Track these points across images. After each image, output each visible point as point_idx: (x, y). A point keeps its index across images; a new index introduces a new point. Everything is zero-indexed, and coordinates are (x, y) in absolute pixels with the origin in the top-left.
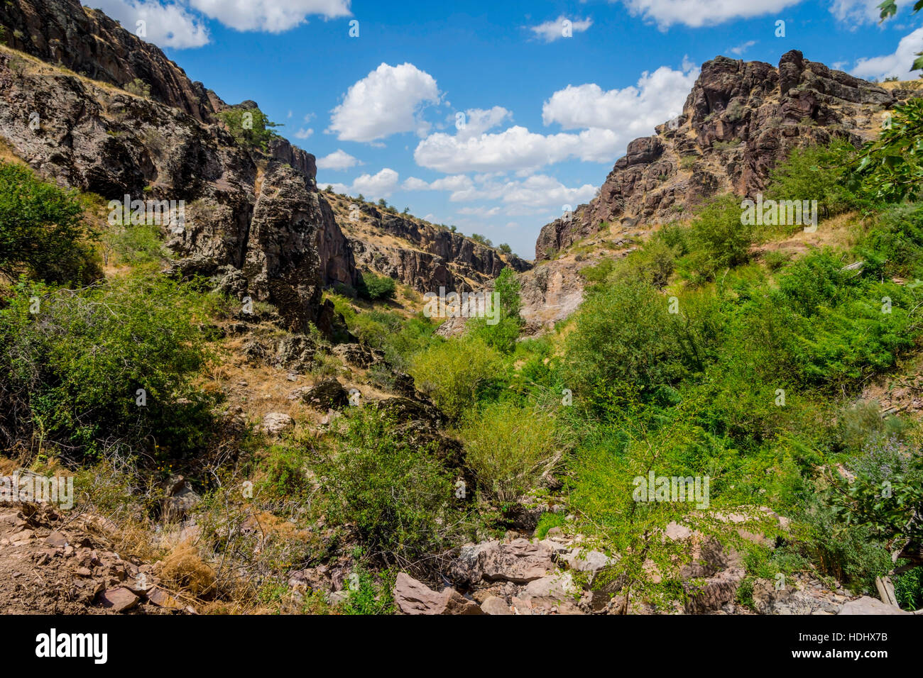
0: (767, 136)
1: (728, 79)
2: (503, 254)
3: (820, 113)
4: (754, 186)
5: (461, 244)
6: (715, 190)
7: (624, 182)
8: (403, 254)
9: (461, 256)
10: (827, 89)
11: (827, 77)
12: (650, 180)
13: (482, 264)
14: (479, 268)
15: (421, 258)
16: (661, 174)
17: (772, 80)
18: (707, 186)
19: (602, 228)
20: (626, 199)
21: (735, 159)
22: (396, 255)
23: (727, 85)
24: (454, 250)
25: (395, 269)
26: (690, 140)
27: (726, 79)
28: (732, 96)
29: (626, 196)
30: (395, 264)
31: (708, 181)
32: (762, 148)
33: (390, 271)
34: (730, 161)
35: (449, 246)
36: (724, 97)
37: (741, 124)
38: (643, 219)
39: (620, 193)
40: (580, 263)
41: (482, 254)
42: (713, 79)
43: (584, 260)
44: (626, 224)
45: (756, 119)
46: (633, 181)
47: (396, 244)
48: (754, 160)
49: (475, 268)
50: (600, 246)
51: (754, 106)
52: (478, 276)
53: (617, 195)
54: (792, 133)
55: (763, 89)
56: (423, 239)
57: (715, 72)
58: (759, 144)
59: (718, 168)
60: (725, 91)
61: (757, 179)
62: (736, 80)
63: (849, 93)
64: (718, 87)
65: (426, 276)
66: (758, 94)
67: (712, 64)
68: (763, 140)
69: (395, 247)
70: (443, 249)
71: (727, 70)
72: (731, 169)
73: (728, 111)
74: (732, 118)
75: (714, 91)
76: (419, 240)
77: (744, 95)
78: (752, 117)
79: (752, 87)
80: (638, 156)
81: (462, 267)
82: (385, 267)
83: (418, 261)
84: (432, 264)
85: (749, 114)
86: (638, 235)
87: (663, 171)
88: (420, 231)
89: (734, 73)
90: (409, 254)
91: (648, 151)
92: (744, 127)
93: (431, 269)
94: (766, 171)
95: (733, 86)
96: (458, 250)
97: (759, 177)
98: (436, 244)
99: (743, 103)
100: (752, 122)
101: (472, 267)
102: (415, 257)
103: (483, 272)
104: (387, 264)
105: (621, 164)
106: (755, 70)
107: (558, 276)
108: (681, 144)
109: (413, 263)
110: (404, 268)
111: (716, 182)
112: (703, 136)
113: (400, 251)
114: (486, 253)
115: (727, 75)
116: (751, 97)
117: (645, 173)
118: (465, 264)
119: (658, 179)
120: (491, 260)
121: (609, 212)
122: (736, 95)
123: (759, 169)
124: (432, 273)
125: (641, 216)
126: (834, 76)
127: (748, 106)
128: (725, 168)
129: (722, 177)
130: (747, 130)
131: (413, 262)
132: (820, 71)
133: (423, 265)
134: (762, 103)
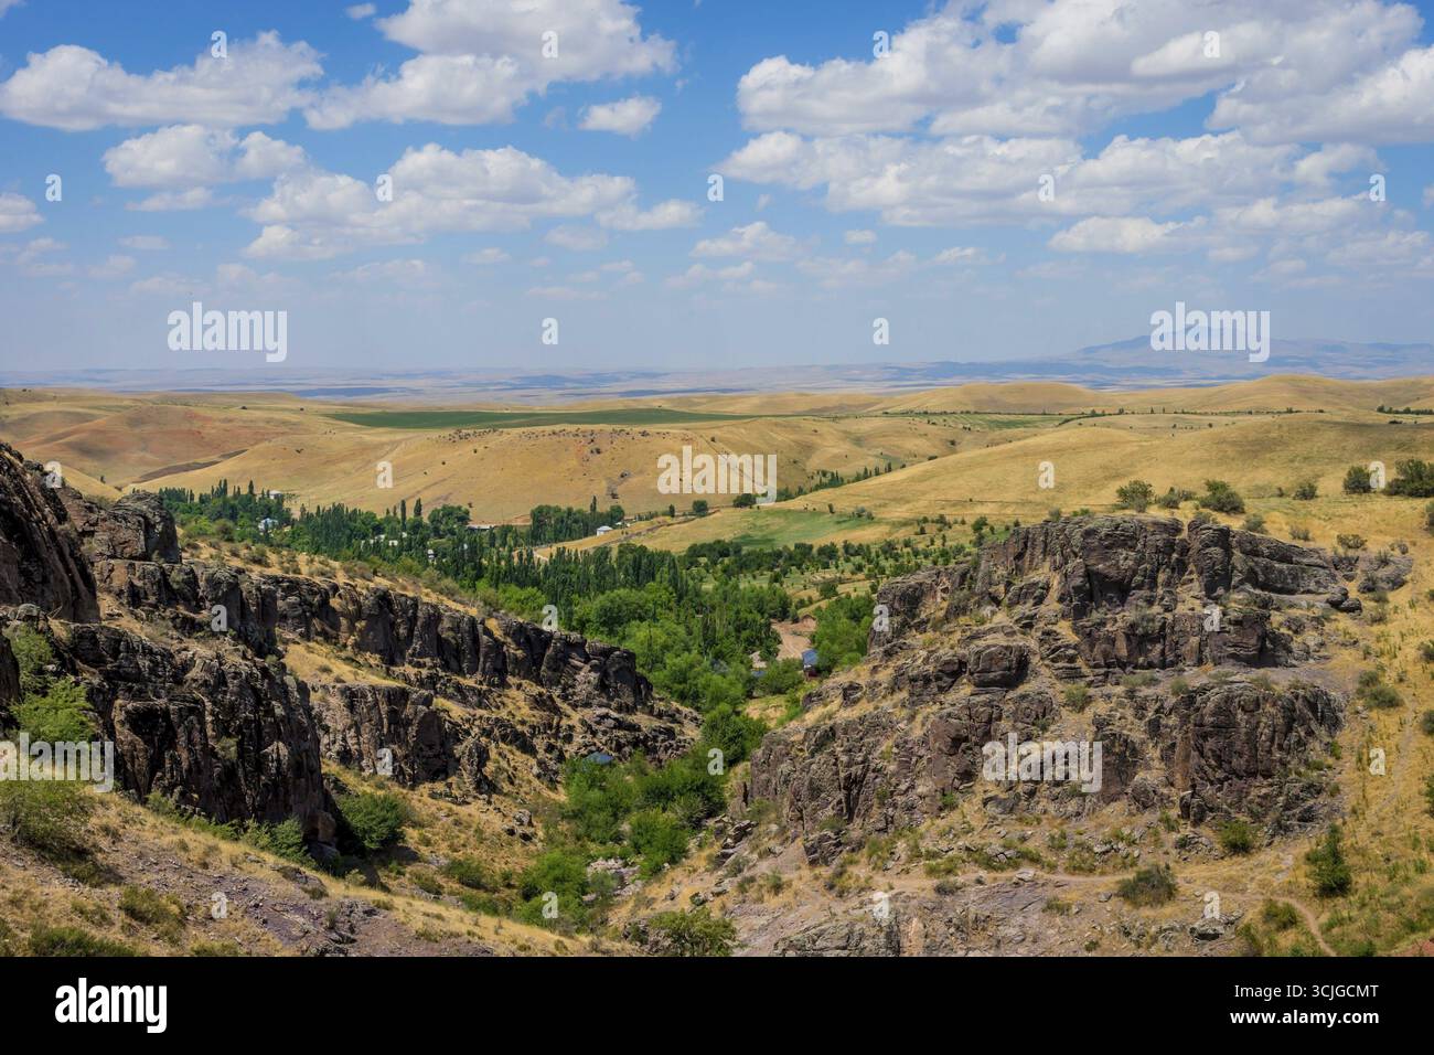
0: (1218, 707)
1: (1126, 559)
2: (490, 616)
3: (1269, 645)
4: (1202, 778)
5: (415, 617)
6: (1135, 763)
7: (970, 717)
8: (352, 697)
9: (417, 645)
10: (1261, 578)
11: (1257, 556)
12: (1020, 725)
13: (458, 653)
14: (453, 663)
15: (390, 702)
16: (1037, 717)
17: (1181, 555)
18: (1122, 756)
19: (946, 806)
20: (976, 749)
21: (1157, 711)
22: (336, 701)
23: (1126, 570)
24: (402, 631)
25: (344, 739)
26: (1067, 647)
27: (1125, 559)
28: (1134, 589)
29: (976, 744)
30: (340, 727)
31: (1123, 748)
32: (1214, 725)
33: (336, 747)
34: (1150, 714)
35: (393, 625)
36: (1120, 590)
37: (1154, 641)
38: (1024, 803)
39: (966, 739)
40: (948, 899)
41: (456, 628)
42: (1105, 559)
43: (952, 892)
44: (992, 809)
45: (1173, 632)
46: (990, 721)
47: (326, 670)
48: (1201, 741)
49: (446, 666)
50: (965, 857)
51: (1167, 610)
52: (459, 688)
53: (963, 745)
54: (1252, 707)
55: (1173, 570)
56: (344, 621)
57: (1107, 547)
58: (1209, 719)
59: (1132, 723)
60: (1123, 579)
61: (1206, 768)
62: (1139, 562)
63: (1286, 578)
64: (1113, 573)
65: (402, 742)
66: (1168, 584)
67: (1104, 531)
68: (1213, 715)
69: (326, 679)
70: (381, 636)
71: (1124, 545)
72: (1155, 728)
73: (1129, 614)
74: (1140, 631)
75: (1106, 577)
76: (336, 626)
77: (1151, 589)
78: (1168, 631)
79: (1158, 571)
80: (992, 675)
81: (425, 672)
82: (325, 740)
83: (384, 708)
84: (409, 710)
85: (1163, 627)
86: (1023, 839)
87: (1040, 710)
88: (335, 602)
89: (1132, 548)
90: (365, 696)
91: (1009, 669)
92: (1159, 647)
93: (409, 723)
94: (1219, 759)
95: (1135, 573)
96: (411, 631)
97: (1210, 766)
98: (368, 628)
99: (1150, 602)
100: (1168, 639)
101: (442, 667)
102: (376, 703)
103: (460, 672)
104: (327, 730)
105: (948, 668)
106: (1159, 539)
107: (916, 924)
108: (1054, 651)
109: (375, 719)
110: (358, 734)
111: (1134, 749)
112: (1092, 646)
113: (343, 692)
114: (465, 626)
115: (1124, 552)
116: (1160, 591)
117: (1009, 708)
118: (427, 660)
119: (1034, 724)
120: (476, 640)
121: (951, 773)
122: (1140, 587)
123: (1210, 754)
124: (412, 730)
125: (1018, 796)
126: (1266, 551)
127: (1156, 609)
128: (1142, 725)
129: (1143, 742)
130: (1163, 653)
131: (374, 713)
132: (1249, 548)
133: (393, 715)
134: (1175, 601)
